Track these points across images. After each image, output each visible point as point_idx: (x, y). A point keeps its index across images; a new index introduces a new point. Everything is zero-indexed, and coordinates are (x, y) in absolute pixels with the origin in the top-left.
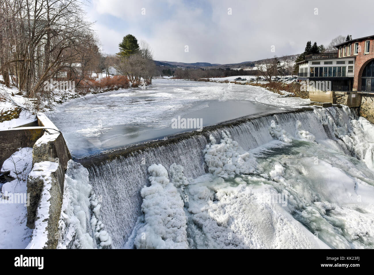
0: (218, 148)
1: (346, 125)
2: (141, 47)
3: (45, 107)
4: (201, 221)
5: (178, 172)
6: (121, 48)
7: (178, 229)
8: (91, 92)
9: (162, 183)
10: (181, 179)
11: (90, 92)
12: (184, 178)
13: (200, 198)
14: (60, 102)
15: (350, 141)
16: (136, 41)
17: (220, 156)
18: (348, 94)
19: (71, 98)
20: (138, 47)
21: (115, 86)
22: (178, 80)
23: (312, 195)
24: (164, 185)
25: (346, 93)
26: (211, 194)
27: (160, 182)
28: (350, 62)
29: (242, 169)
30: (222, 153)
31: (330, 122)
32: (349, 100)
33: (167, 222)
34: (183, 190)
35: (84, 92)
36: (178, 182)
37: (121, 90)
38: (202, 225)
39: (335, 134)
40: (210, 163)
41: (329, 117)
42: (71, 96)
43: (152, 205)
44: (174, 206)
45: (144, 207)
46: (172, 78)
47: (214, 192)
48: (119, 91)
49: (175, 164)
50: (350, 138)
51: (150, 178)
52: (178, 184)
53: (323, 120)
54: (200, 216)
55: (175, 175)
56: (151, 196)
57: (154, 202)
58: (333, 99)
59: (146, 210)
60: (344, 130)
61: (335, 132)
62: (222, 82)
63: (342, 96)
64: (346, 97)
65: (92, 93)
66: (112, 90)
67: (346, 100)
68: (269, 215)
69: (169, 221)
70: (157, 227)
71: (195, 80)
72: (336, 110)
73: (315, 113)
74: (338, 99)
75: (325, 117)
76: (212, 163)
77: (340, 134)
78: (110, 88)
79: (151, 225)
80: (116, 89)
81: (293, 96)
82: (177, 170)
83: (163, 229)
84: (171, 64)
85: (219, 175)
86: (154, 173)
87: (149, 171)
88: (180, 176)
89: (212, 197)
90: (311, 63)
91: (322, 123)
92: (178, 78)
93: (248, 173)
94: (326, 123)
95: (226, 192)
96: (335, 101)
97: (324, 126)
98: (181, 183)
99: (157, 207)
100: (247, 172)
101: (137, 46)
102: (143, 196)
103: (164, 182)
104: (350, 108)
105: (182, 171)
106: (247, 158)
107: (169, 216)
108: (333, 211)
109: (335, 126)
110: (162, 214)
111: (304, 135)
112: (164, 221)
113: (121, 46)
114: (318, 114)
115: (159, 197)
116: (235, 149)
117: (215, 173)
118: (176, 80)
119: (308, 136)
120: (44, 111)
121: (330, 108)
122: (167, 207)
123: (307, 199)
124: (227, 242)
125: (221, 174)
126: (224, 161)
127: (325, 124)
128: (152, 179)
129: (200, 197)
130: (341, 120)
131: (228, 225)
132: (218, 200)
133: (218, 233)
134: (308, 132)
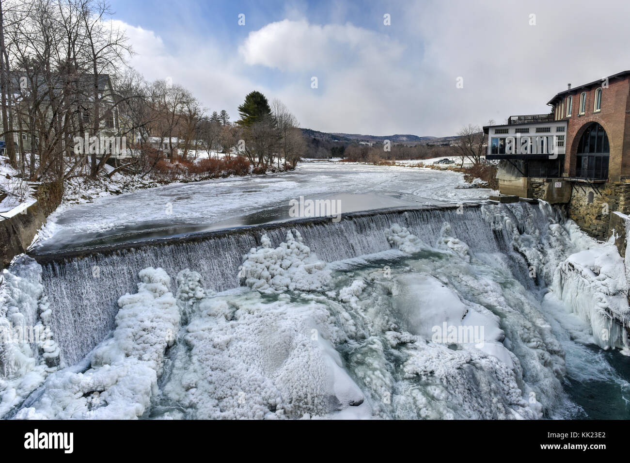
0: (268, 253)
1: (537, 231)
2: (274, 111)
3: (82, 198)
4: (195, 342)
5: (190, 281)
6: (242, 113)
7: (151, 346)
8: (179, 179)
9: (154, 291)
10: (193, 290)
11: (177, 179)
12: (199, 288)
13: (210, 315)
14: (117, 192)
15: (538, 257)
16: (265, 102)
17: (267, 264)
18: (548, 181)
19: (140, 187)
20: (269, 111)
21: (223, 172)
22: (350, 163)
23: (388, 321)
24: (157, 294)
25: (545, 179)
26: (228, 311)
27: (152, 290)
28: (559, 130)
29: (300, 283)
30: (274, 261)
31: (507, 225)
32: (550, 191)
33: (137, 336)
34: (192, 304)
35: (167, 179)
36: (187, 293)
37: (232, 177)
38: (194, 346)
39: (514, 246)
40: (249, 272)
41: (506, 218)
42: (141, 185)
43: (127, 316)
44: (158, 320)
45: (118, 318)
46: (340, 161)
47: (235, 309)
48: (228, 179)
49: (188, 270)
50: (539, 253)
51: (138, 284)
52: (185, 295)
53: (494, 223)
54: (196, 335)
55: (184, 284)
56: (130, 305)
57: (131, 313)
58: (528, 190)
59: (118, 321)
60: (532, 239)
61: (512, 242)
62: (413, 167)
63: (540, 184)
64: (545, 188)
65: (181, 182)
66: (217, 177)
67: (546, 192)
68: (288, 338)
69: (142, 336)
70: (123, 341)
71: (375, 163)
72: (525, 208)
73: (482, 211)
74: (536, 190)
75: (500, 218)
76: (251, 272)
77: (522, 245)
78: (213, 174)
79: (117, 340)
80: (224, 176)
81: (484, 187)
82: (189, 278)
83: (130, 344)
84: (351, 138)
85: (259, 290)
86: (146, 278)
87: (140, 276)
88: (191, 286)
89: (229, 315)
90: (494, 131)
91: (492, 228)
92: (349, 160)
93: (308, 289)
94: (500, 227)
95: (250, 309)
96: (530, 194)
97: (495, 232)
98: (191, 295)
99: (133, 318)
100: (306, 288)
101: (267, 109)
102: (120, 305)
103: (158, 290)
104: (552, 205)
105: (198, 279)
106: (314, 270)
107: (144, 330)
108: (410, 344)
109: (516, 231)
110: (135, 327)
111: (450, 244)
112: (134, 336)
113: (241, 109)
114: (487, 213)
115: (141, 308)
116: (302, 256)
117: (254, 286)
118: (347, 163)
119: (456, 246)
120: (78, 203)
121: (514, 204)
122: (145, 319)
123: (376, 326)
124: (214, 366)
125: (263, 287)
126: (273, 272)
127: (497, 229)
128: (141, 286)
129: (209, 313)
130: (529, 223)
131: (227, 347)
132: (236, 319)
133: (208, 356)
134: (457, 240)
